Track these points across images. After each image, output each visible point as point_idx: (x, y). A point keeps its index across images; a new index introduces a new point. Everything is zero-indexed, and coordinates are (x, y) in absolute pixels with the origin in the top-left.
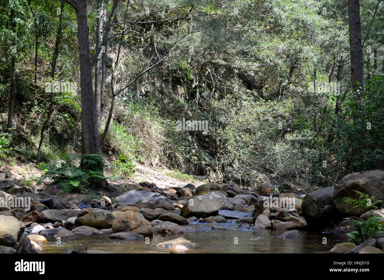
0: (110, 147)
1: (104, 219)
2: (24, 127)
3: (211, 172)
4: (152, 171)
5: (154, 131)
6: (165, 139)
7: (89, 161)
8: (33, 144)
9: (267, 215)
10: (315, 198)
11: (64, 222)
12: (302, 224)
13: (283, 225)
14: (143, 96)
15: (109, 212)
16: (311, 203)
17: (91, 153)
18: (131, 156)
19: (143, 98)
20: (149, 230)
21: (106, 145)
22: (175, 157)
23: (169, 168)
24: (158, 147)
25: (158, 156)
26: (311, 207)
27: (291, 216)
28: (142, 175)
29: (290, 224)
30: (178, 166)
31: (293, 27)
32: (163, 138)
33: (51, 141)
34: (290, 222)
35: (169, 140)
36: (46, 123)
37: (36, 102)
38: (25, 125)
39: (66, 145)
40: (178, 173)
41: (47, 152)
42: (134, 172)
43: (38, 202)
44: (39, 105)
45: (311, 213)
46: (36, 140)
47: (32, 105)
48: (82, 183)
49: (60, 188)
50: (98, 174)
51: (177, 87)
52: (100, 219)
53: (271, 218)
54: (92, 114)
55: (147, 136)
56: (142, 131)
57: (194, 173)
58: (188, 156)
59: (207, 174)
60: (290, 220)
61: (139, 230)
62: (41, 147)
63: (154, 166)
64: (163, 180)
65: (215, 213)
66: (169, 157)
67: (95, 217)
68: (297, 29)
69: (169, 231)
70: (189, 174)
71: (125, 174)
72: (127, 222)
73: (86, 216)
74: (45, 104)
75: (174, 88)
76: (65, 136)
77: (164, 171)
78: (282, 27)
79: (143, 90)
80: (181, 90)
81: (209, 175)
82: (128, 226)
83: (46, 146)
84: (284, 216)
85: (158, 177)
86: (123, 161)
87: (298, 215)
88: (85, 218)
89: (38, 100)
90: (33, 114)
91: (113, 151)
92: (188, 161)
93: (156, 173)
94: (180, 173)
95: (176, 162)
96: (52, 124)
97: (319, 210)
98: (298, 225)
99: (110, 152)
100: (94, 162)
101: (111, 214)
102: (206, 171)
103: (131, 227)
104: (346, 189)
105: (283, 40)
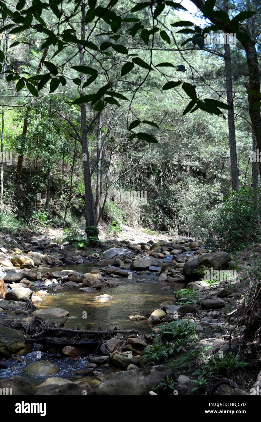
0: (107, 216)
1: (80, 278)
2: (56, 206)
3: (170, 228)
4: (133, 230)
5: (134, 205)
6: (141, 210)
7: (90, 231)
8: (61, 217)
9: (166, 273)
10: (189, 266)
11: (62, 278)
12: (182, 279)
13: (173, 279)
14: (128, 183)
15: (83, 275)
16: (187, 268)
17: (91, 226)
18: (120, 221)
19: (128, 184)
20: (99, 285)
21: (105, 215)
22: (147, 220)
23: (144, 227)
24: (137, 215)
25: (137, 220)
26: (187, 270)
27: (177, 275)
28: (127, 232)
29: (176, 279)
30: (149, 226)
31: (221, 138)
32: (139, 209)
33: (72, 215)
34: (176, 278)
35: (144, 210)
36: (68, 204)
37: (63, 192)
38: (57, 205)
39: (81, 217)
40: (149, 230)
41: (69, 221)
42: (122, 231)
43: (57, 259)
44: (64, 193)
45: (187, 273)
46: (63, 214)
47: (61, 194)
48: (85, 244)
49: (73, 247)
50: (94, 239)
51: (150, 176)
52: (78, 278)
53: (168, 275)
54: (91, 203)
55: (130, 209)
56: (127, 206)
57: (159, 230)
58: (155, 220)
59: (168, 230)
60: (176, 277)
61: (94, 285)
62: (66, 218)
63: (134, 226)
64: (139, 235)
65: (147, 269)
66: (144, 221)
67: (76, 277)
68: (223, 139)
69: (111, 284)
70: (156, 230)
71: (115, 233)
72: (89, 281)
73: (72, 276)
74: (68, 193)
75: (149, 177)
76: (80, 211)
77: (140, 229)
78: (214, 138)
79: (129, 179)
80: (153, 178)
81: (169, 231)
82: (89, 283)
83: (69, 217)
84: (174, 275)
85: (136, 234)
86: (115, 225)
87: (180, 274)
88: (71, 277)
89: (64, 190)
90: (61, 199)
91: (109, 218)
92: (155, 223)
93: (135, 231)
94: (150, 230)
95: (148, 224)
96: (72, 204)
97: (191, 271)
98: (180, 279)
99: (107, 219)
100: (92, 231)
101: (84, 276)
102: (167, 228)
103: (91, 284)
104: (203, 262)
105: (214, 146)
